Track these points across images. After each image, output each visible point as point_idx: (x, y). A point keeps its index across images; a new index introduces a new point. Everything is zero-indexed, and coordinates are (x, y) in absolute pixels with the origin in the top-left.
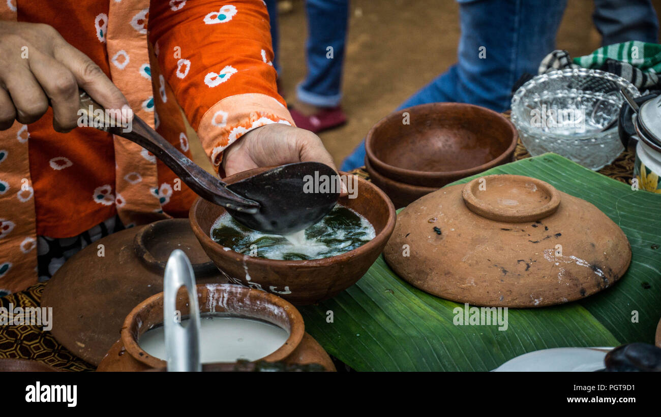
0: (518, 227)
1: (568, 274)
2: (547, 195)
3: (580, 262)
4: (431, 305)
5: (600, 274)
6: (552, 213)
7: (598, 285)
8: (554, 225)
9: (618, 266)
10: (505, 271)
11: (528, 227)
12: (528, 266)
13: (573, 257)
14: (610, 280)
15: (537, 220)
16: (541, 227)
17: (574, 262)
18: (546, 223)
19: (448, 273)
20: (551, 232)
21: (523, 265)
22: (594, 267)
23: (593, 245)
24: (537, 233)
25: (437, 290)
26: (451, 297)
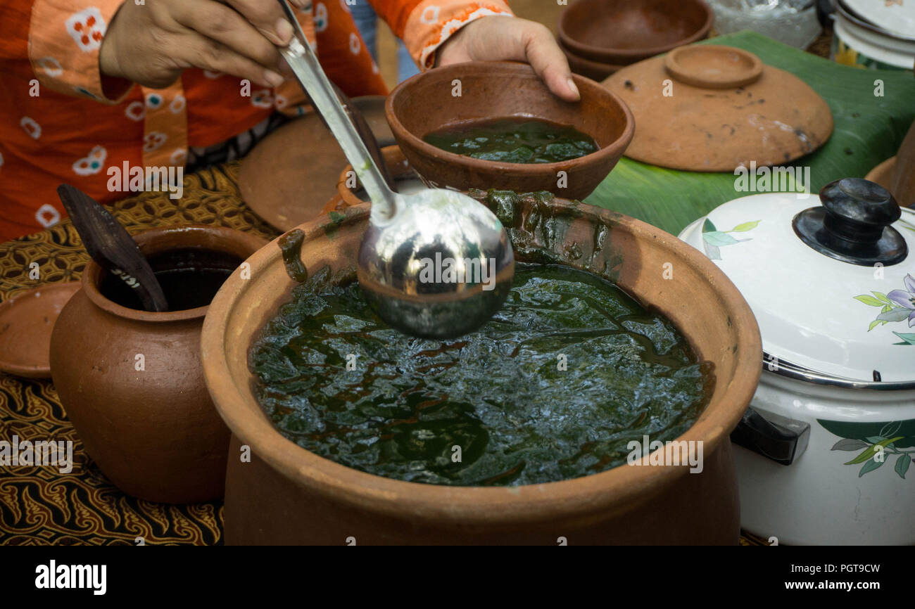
0: (722, 93)
1: (773, 139)
2: (749, 63)
3: (784, 127)
4: (635, 170)
5: (803, 138)
6: (755, 81)
7: (802, 149)
8: (757, 92)
9: (821, 133)
10: (710, 136)
11: (731, 94)
12: (733, 131)
13: (777, 123)
14: (814, 146)
15: (740, 86)
16: (744, 94)
17: (778, 127)
18: (749, 90)
19: (652, 139)
20: (755, 97)
21: (727, 131)
22: (798, 132)
23: (796, 112)
24: (740, 98)
25: (641, 156)
26: (656, 162)
